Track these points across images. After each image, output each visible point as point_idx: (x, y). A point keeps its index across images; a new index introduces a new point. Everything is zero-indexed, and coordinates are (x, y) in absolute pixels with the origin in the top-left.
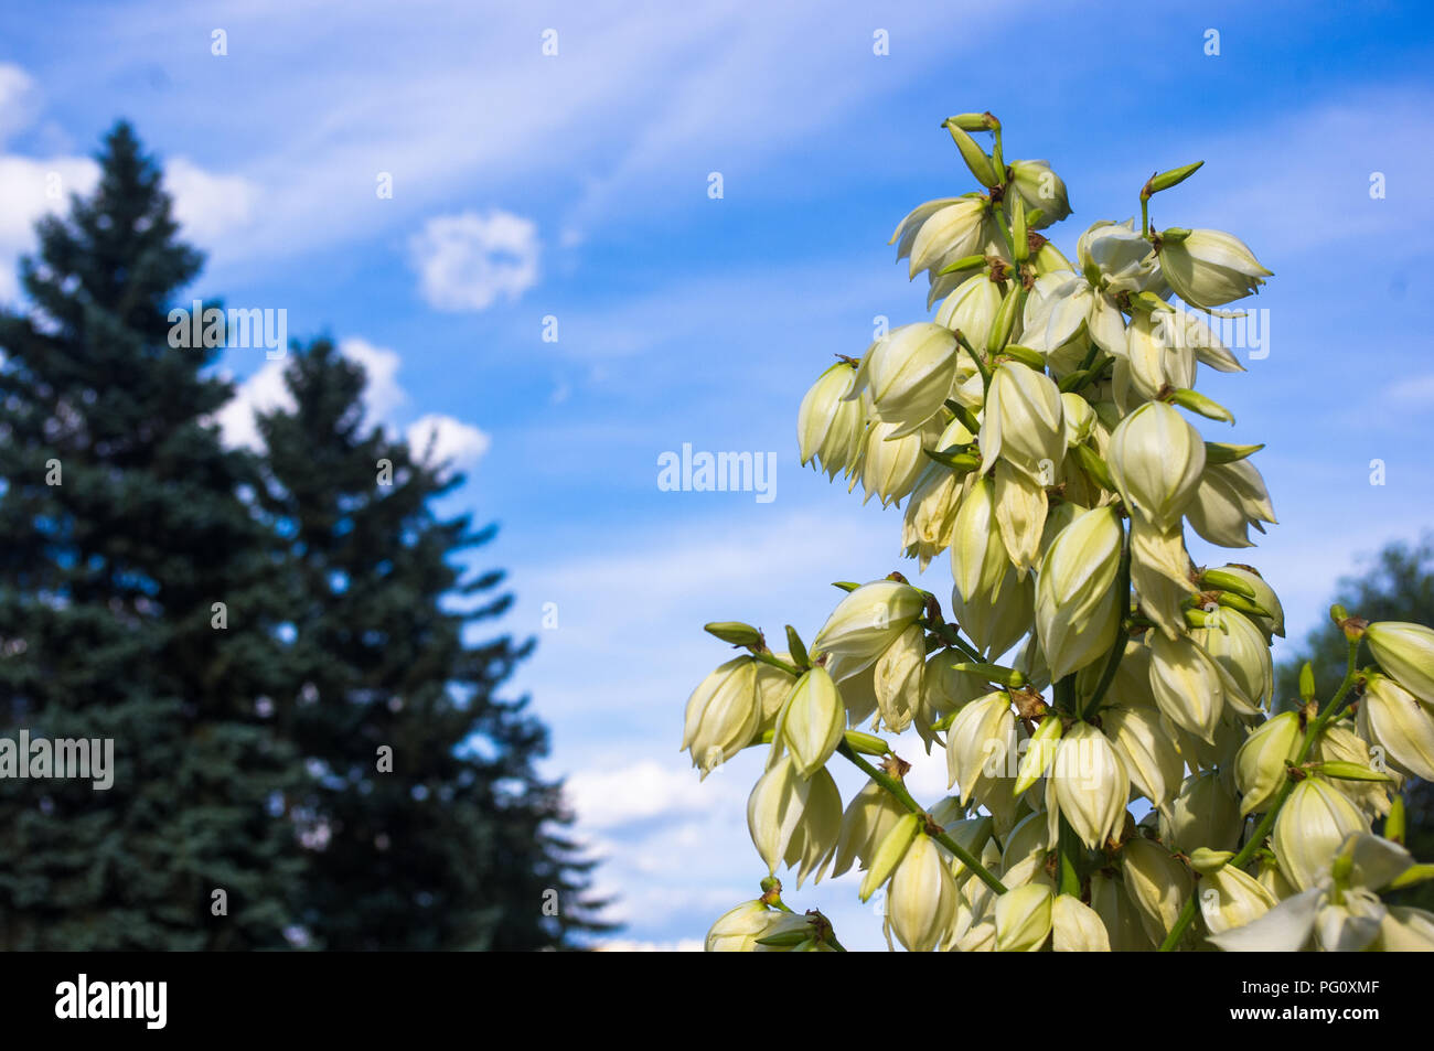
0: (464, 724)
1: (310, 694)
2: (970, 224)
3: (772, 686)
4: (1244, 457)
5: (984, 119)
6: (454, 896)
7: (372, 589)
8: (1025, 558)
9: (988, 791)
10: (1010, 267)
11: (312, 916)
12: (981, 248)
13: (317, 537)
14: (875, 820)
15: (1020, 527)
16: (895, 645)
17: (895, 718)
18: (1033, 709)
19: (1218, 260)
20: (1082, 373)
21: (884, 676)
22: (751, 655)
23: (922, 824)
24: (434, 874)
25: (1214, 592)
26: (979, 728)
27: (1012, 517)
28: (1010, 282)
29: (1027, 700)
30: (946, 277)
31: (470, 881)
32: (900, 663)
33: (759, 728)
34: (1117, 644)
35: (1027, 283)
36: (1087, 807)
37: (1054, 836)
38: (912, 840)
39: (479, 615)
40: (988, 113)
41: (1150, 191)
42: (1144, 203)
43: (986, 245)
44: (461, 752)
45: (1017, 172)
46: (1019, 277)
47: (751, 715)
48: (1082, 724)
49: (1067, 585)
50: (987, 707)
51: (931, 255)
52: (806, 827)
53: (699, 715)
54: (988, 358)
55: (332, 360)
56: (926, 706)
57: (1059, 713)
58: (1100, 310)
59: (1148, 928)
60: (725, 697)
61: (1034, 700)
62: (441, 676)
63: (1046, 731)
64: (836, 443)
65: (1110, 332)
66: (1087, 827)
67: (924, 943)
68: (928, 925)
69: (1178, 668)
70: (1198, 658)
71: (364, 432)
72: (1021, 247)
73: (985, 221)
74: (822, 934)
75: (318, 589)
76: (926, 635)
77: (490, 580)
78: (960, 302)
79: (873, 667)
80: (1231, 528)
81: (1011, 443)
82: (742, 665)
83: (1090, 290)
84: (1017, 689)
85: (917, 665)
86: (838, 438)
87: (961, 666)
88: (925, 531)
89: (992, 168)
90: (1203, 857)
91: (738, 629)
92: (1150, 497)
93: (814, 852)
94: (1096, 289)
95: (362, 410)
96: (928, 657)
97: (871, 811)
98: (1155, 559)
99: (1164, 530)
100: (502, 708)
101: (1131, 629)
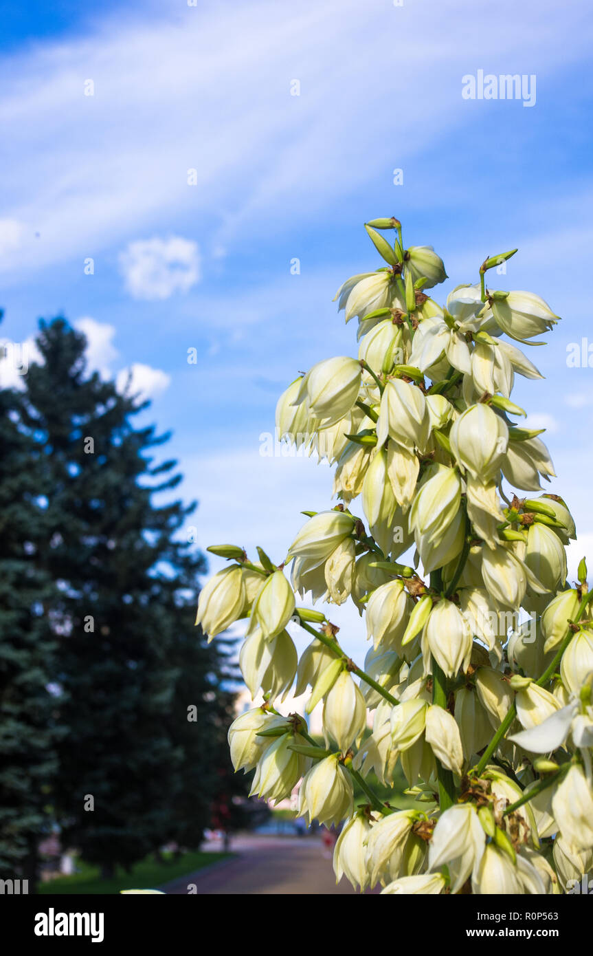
0: (154, 555)
1: (57, 540)
2: (381, 288)
3: (252, 582)
4: (535, 436)
5: (391, 222)
6: (151, 662)
7: (94, 473)
8: (406, 500)
9: (391, 641)
10: (405, 315)
11: (63, 677)
12: (389, 303)
13: (61, 442)
14: (318, 663)
15: (402, 481)
16: (337, 551)
17: (336, 596)
18: (417, 590)
19: (527, 311)
20: (446, 381)
21: (330, 570)
22: (239, 564)
23: (345, 665)
24: (138, 649)
25: (531, 514)
26: (384, 603)
27: (397, 475)
28: (405, 324)
29: (415, 584)
30: (368, 321)
31: (160, 653)
32: (340, 561)
33: (244, 608)
34: (464, 551)
35: (414, 325)
36: (447, 653)
37: (428, 670)
38: (338, 675)
39: (162, 488)
40: (393, 218)
41: (485, 268)
42: (482, 276)
43: (393, 300)
44: (152, 573)
45: (412, 254)
46: (410, 321)
47: (238, 601)
48: (444, 600)
49: (426, 519)
50: (390, 589)
51: (358, 307)
52: (274, 668)
53: (206, 603)
54: (383, 376)
55: (66, 332)
56: (357, 587)
57: (432, 593)
58: (454, 343)
59: (492, 722)
60: (222, 591)
61: (418, 584)
62: (138, 527)
63: (423, 604)
64: (299, 427)
65: (461, 358)
66: (447, 664)
67: (346, 738)
68: (348, 728)
69: (498, 566)
70: (509, 559)
71: (87, 376)
72: (410, 303)
73: (392, 285)
74: (296, 728)
75: (61, 474)
76: (356, 544)
77: (168, 466)
78: (373, 338)
79: (323, 565)
80: (529, 480)
81: (395, 429)
82: (232, 571)
83: (449, 331)
84: (407, 578)
85: (350, 562)
86: (300, 424)
87: (374, 564)
88: (346, 483)
89: (394, 254)
90: (516, 681)
91: (229, 549)
92: (475, 463)
93: (280, 683)
94: (452, 330)
95: (85, 361)
96: (357, 558)
97: (316, 656)
98: (481, 502)
99: (485, 483)
100: (178, 545)
101: (471, 542)
